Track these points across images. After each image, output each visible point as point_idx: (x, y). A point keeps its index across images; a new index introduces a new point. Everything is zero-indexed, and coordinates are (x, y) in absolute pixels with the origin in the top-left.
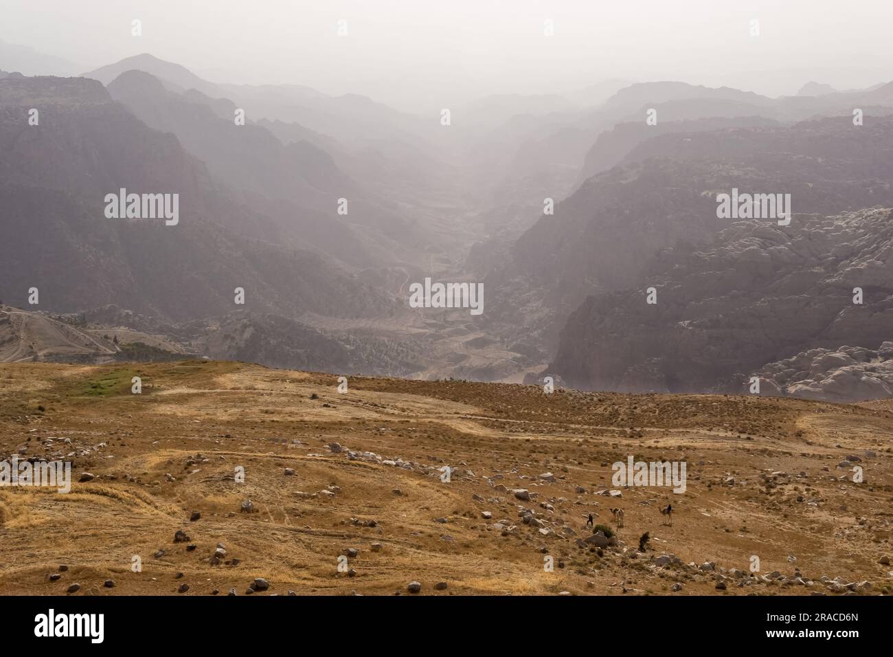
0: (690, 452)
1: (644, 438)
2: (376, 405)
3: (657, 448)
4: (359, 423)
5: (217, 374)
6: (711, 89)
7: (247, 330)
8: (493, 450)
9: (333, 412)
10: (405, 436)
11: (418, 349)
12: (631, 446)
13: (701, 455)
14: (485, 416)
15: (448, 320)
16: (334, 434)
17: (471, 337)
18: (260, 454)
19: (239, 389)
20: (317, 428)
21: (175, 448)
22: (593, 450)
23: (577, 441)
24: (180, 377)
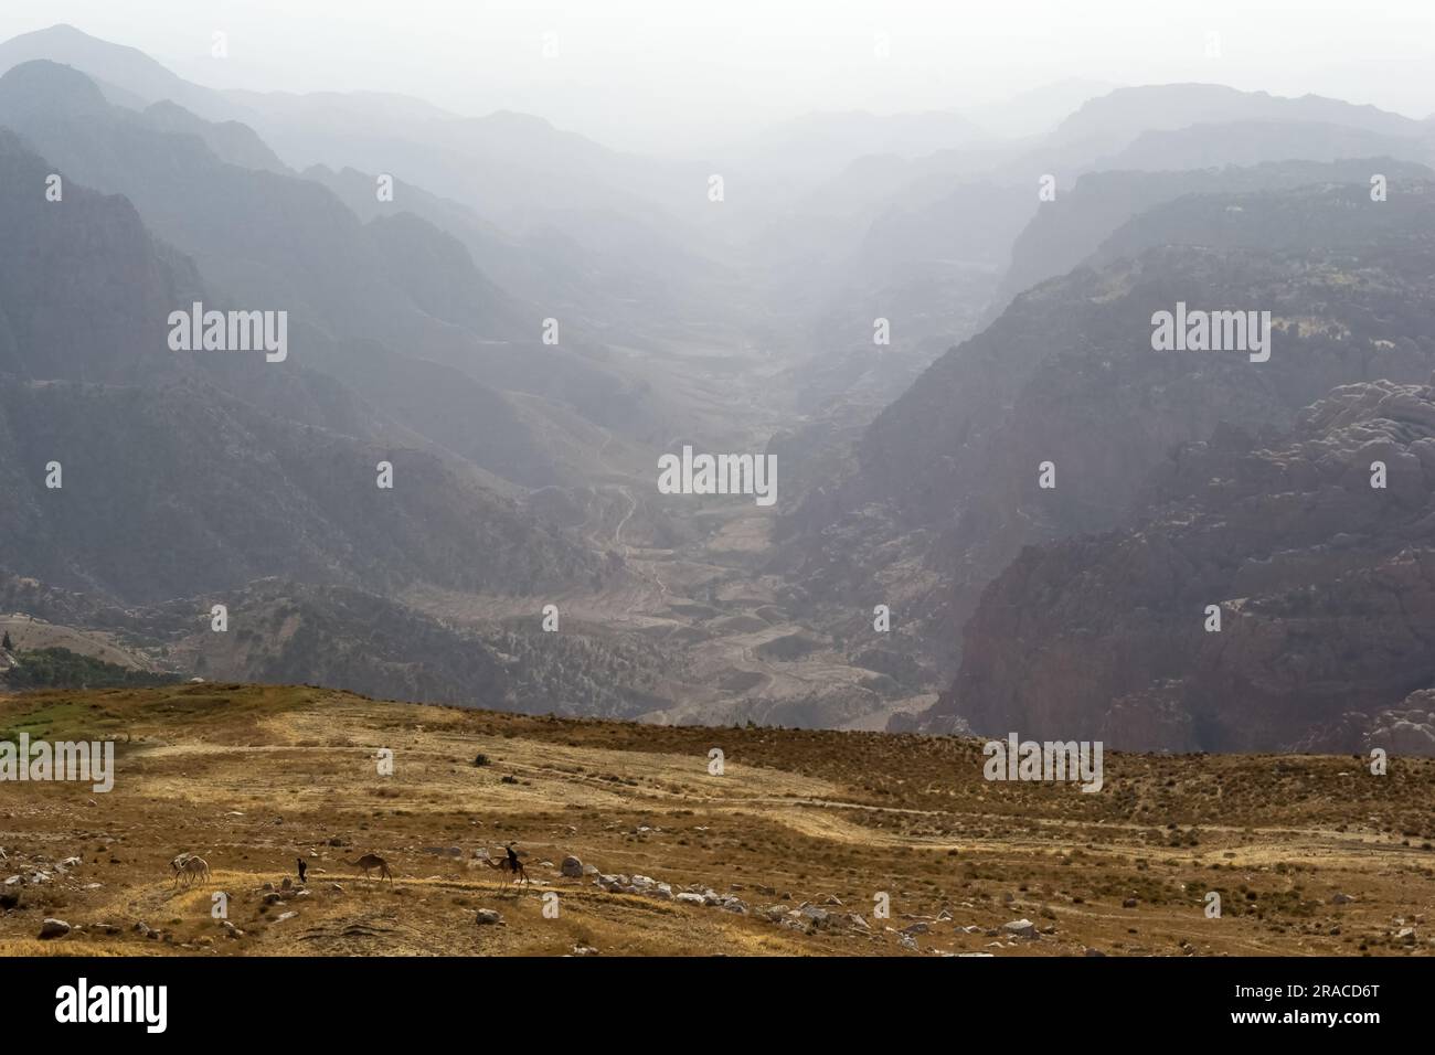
0: (1305, 877)
1: (1202, 847)
2: (615, 779)
3: (1232, 868)
4: (584, 817)
5: (264, 711)
6: (1282, 100)
7: (289, 620)
8: (887, 873)
9: (525, 794)
10: (692, 843)
11: (656, 661)
12: (1177, 865)
13: (1330, 883)
14: (852, 802)
15: (720, 598)
16: (541, 840)
17: (770, 635)
18: (414, 880)
19: (316, 744)
20: (498, 827)
21: (230, 867)
22: (1096, 872)
23: (1060, 854)
24: (184, 720)
